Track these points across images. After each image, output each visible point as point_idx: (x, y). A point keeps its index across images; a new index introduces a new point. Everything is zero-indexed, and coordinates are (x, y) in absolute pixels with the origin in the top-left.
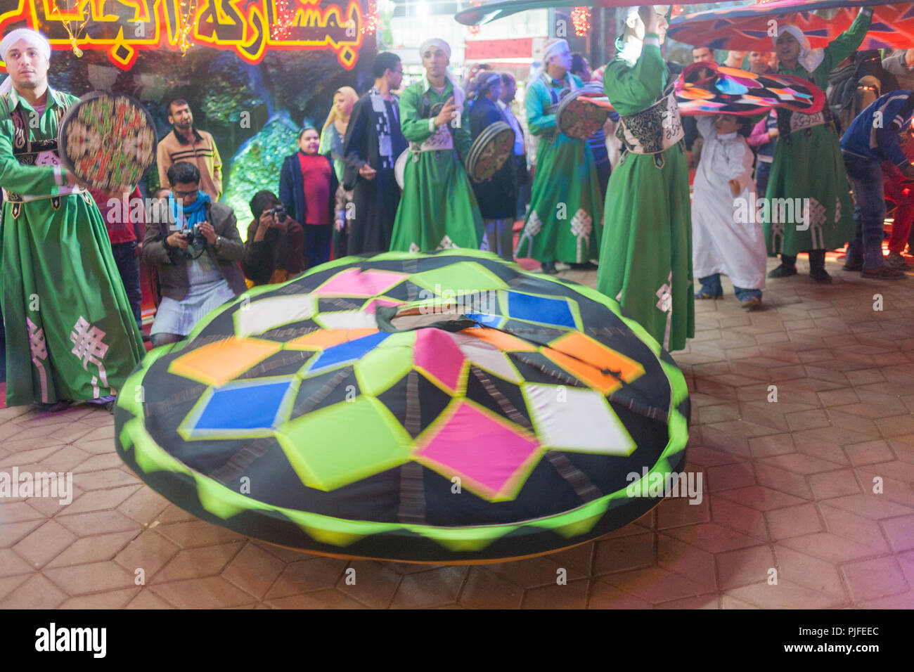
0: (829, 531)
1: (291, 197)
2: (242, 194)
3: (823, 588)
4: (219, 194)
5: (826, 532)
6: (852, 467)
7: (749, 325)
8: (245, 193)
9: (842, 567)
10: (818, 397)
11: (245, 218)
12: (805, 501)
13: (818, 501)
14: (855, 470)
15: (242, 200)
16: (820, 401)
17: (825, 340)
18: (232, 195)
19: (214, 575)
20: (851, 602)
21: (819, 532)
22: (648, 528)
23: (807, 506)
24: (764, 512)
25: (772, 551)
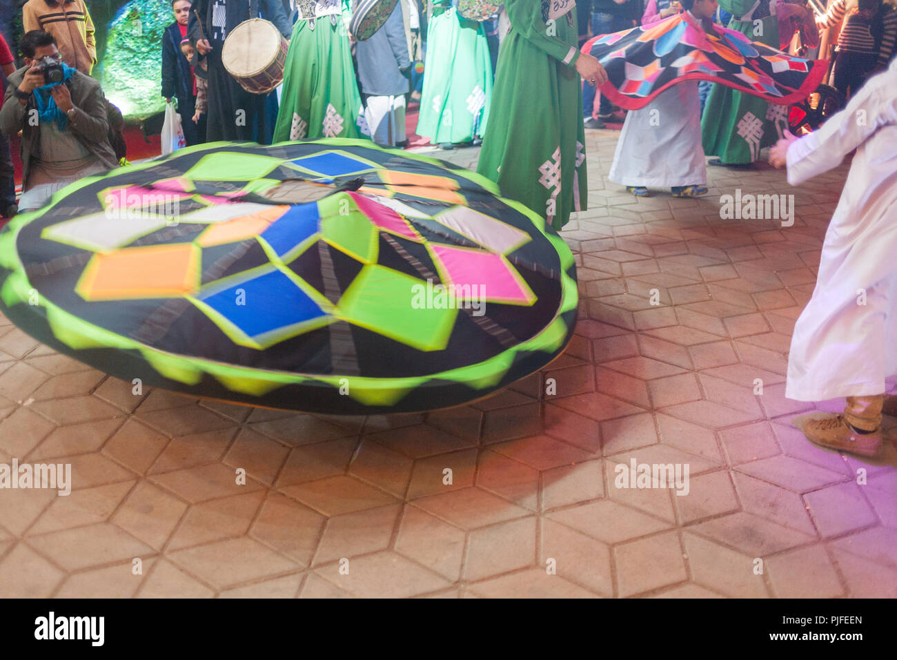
0: (707, 398)
1: (174, 68)
2: (120, 63)
3: (701, 453)
4: (93, 62)
5: (706, 400)
6: (730, 338)
7: (635, 203)
8: (125, 62)
9: (719, 432)
10: (699, 272)
11: (125, 88)
12: (685, 371)
13: (698, 371)
14: (733, 341)
15: (120, 70)
16: (701, 276)
17: (707, 218)
18: (109, 64)
19: (93, 452)
20: (727, 465)
21: (699, 400)
22: (536, 398)
23: (688, 375)
24: (646, 381)
25: (654, 419)
